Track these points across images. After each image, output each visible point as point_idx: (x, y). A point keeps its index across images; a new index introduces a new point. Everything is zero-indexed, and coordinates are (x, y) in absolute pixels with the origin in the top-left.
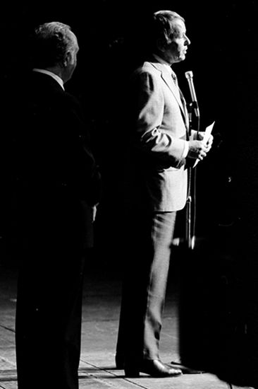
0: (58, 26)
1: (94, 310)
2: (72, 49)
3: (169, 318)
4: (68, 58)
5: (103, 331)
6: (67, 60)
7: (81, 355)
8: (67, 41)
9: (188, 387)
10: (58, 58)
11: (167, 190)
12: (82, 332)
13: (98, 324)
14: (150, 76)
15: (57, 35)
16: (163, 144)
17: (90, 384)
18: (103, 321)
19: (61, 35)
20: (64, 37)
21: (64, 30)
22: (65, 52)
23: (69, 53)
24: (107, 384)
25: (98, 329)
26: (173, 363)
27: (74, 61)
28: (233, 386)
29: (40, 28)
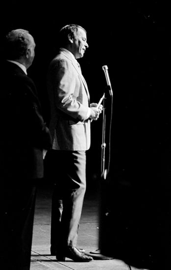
0: (20, 32)
1: (40, 217)
2: (31, 47)
3: (89, 223)
4: (29, 53)
5: (45, 231)
6: (28, 54)
7: (32, 247)
8: (27, 42)
9: (101, 269)
10: (22, 53)
11: (76, 137)
12: (33, 232)
13: (42, 227)
14: (66, 62)
15: (21, 39)
16: (75, 106)
17: (37, 266)
18: (45, 225)
19: (23, 38)
20: (25, 40)
21: (25, 35)
22: (26, 49)
23: (29, 50)
24: (48, 266)
25: (42, 230)
26: (91, 253)
27: (32, 54)
28: (132, 268)
29: (9, 35)
